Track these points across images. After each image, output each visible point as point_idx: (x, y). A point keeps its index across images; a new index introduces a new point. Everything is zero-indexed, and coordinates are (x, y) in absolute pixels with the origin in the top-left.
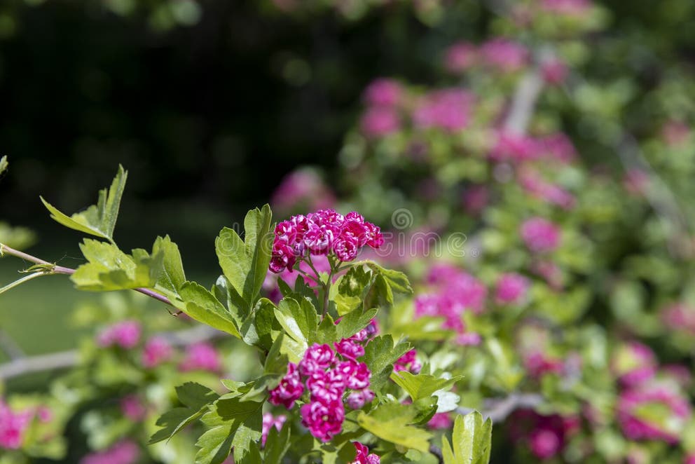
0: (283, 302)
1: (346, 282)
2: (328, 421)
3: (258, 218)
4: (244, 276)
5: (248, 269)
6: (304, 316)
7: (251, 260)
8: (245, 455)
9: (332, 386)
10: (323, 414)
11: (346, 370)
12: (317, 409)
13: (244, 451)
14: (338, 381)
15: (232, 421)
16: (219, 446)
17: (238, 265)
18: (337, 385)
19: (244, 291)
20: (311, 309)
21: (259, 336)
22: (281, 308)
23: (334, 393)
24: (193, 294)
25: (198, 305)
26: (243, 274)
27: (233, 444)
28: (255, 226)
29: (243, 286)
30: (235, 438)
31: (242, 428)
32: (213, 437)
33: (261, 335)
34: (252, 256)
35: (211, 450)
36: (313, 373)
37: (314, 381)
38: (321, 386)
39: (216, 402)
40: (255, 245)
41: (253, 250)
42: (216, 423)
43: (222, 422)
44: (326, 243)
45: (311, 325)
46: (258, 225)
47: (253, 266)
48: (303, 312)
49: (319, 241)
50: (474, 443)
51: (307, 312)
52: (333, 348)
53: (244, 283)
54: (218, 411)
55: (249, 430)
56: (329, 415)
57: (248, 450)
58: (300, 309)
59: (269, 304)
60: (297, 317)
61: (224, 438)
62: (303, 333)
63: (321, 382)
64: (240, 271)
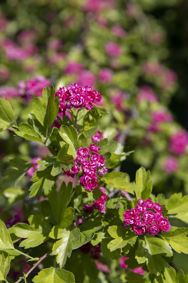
0: (61, 128)
1: (87, 116)
2: (92, 183)
3: (48, 91)
4: (44, 117)
5: (45, 113)
6: (71, 133)
7: (46, 109)
8: (50, 192)
9: (91, 167)
10: (89, 180)
11: (95, 159)
12: (87, 178)
13: (49, 190)
14: (94, 165)
15: (42, 178)
16: (38, 189)
17: (41, 112)
18: (94, 167)
19: (44, 123)
20: (74, 130)
21: (51, 142)
22: (61, 130)
23: (92, 170)
24: (23, 127)
25: (29, 135)
26: (43, 116)
27: (43, 187)
28: (47, 95)
29: (43, 121)
30: (44, 185)
31: (46, 180)
32: (35, 186)
33: (52, 141)
34: (46, 108)
35: (35, 191)
36: (83, 162)
37: (84, 166)
38: (87, 168)
39: (36, 171)
40: (47, 103)
41: (47, 105)
42: (37, 180)
43: (39, 179)
44: (81, 103)
45: (75, 137)
46: (48, 94)
47: (47, 112)
48: (71, 132)
49: (78, 102)
50: (143, 181)
51: (73, 132)
52: (88, 149)
53: (43, 120)
54: (37, 175)
55: (49, 181)
56: (92, 181)
57: (51, 190)
58: (69, 130)
59: (56, 129)
60: (68, 133)
61: (40, 186)
62: (71, 140)
63: (86, 166)
64: (41, 115)
